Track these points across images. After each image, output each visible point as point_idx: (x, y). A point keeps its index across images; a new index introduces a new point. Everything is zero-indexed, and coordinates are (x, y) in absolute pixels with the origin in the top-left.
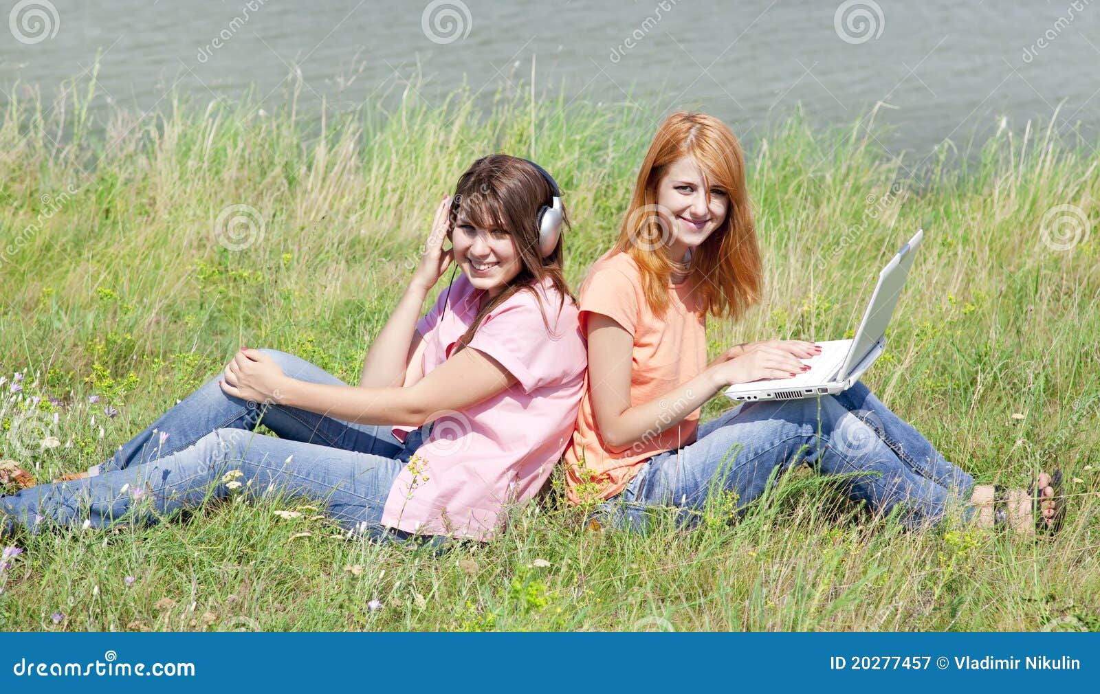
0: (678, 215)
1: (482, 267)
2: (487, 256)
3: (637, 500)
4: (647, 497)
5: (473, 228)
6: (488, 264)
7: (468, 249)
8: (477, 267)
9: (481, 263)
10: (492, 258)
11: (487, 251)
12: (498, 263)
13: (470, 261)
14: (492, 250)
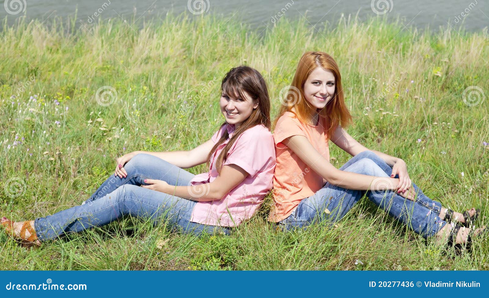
0: (314, 95)
1: (231, 115)
2: (233, 110)
3: (295, 217)
4: (299, 216)
5: (229, 98)
6: (234, 113)
7: (226, 106)
8: (229, 114)
9: (231, 113)
10: (236, 111)
11: (233, 108)
12: (238, 113)
13: (227, 112)
14: (236, 107)
